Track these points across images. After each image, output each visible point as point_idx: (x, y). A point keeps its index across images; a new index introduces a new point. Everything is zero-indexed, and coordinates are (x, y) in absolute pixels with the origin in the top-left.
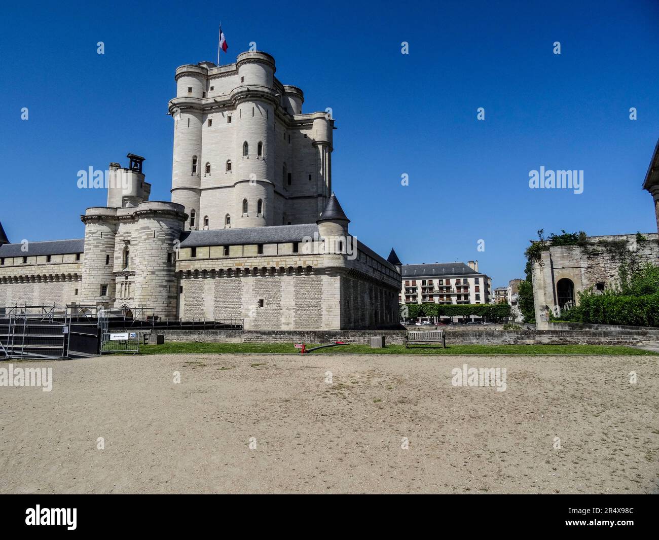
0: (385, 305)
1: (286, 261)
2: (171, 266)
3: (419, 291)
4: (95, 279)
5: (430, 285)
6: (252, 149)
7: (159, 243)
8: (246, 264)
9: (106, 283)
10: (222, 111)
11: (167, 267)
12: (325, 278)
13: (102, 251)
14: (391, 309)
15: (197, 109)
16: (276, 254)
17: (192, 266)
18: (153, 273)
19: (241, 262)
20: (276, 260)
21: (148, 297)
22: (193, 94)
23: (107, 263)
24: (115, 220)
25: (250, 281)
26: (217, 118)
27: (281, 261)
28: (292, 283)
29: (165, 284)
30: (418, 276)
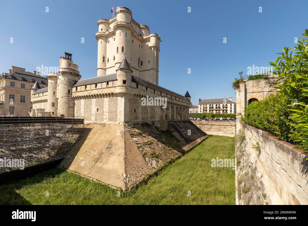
0: (176, 113)
1: (104, 91)
2: (69, 95)
3: (208, 109)
4: (50, 101)
5: (212, 106)
6: (120, 50)
7: (64, 85)
8: (92, 93)
9: (54, 102)
10: (112, 37)
11: (68, 95)
12: (119, 98)
13: (52, 90)
14: (182, 114)
15: (104, 37)
16: (101, 88)
17: (76, 95)
18: (62, 97)
19: (90, 92)
20: (101, 90)
21: (61, 107)
22: (103, 31)
23: (54, 94)
24: (56, 78)
25: (94, 100)
26: (111, 39)
27: (103, 91)
28: (107, 101)
29: (67, 102)
30: (208, 103)
